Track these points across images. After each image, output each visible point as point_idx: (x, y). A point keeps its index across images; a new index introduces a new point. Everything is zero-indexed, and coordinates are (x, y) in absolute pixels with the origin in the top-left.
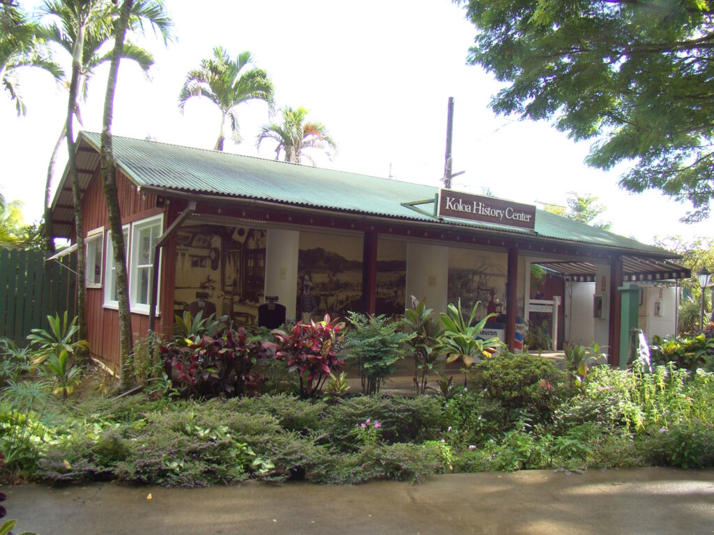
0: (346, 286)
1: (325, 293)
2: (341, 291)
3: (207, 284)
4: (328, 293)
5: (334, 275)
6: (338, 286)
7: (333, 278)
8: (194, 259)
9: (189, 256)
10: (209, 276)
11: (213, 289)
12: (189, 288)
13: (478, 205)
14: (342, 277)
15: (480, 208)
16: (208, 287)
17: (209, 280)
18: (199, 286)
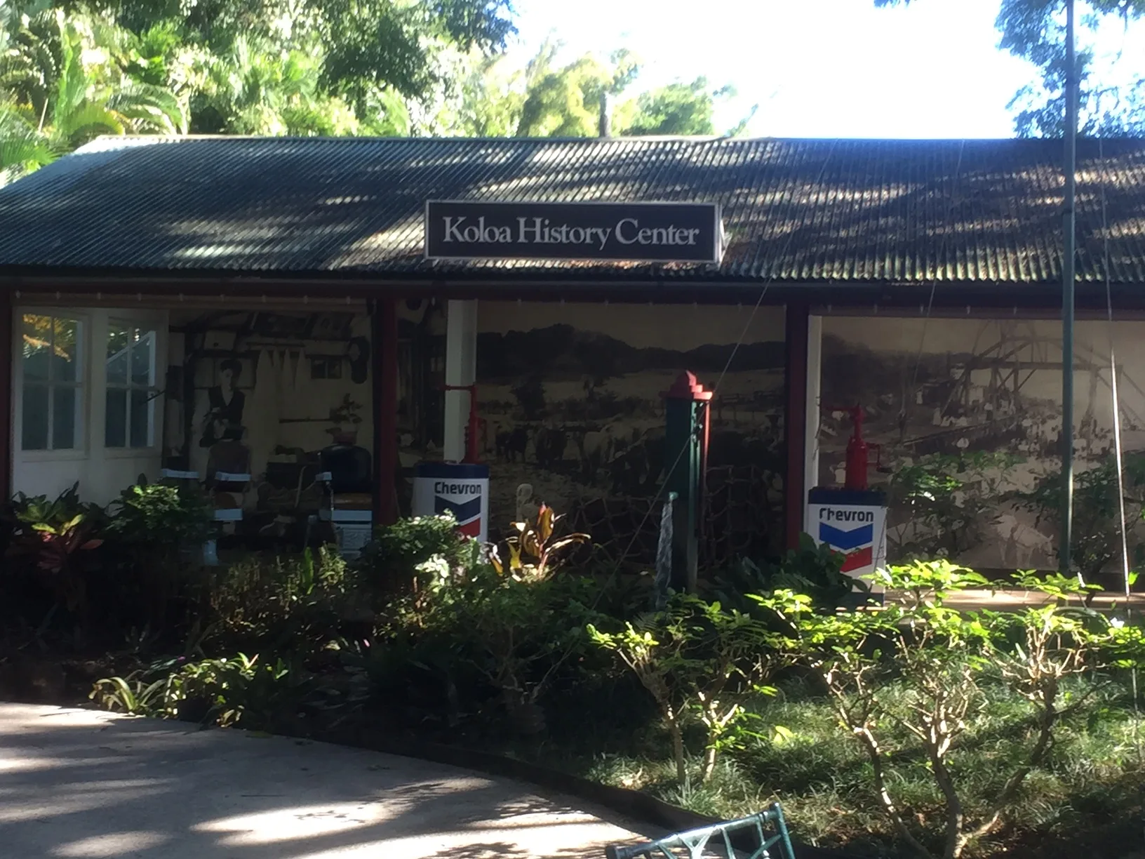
0: (631, 407)
1: (576, 424)
2: (618, 420)
3: (344, 412)
4: (583, 424)
5: (599, 383)
6: (610, 408)
7: (596, 389)
8: (317, 362)
9: (307, 356)
10: (348, 395)
11: (357, 420)
12: (308, 420)
13: (529, 223)
14: (621, 387)
15: (538, 229)
16: (345, 418)
17: (347, 404)
18: (328, 416)
